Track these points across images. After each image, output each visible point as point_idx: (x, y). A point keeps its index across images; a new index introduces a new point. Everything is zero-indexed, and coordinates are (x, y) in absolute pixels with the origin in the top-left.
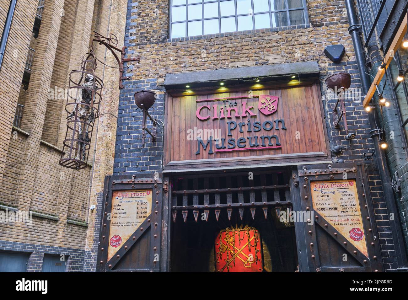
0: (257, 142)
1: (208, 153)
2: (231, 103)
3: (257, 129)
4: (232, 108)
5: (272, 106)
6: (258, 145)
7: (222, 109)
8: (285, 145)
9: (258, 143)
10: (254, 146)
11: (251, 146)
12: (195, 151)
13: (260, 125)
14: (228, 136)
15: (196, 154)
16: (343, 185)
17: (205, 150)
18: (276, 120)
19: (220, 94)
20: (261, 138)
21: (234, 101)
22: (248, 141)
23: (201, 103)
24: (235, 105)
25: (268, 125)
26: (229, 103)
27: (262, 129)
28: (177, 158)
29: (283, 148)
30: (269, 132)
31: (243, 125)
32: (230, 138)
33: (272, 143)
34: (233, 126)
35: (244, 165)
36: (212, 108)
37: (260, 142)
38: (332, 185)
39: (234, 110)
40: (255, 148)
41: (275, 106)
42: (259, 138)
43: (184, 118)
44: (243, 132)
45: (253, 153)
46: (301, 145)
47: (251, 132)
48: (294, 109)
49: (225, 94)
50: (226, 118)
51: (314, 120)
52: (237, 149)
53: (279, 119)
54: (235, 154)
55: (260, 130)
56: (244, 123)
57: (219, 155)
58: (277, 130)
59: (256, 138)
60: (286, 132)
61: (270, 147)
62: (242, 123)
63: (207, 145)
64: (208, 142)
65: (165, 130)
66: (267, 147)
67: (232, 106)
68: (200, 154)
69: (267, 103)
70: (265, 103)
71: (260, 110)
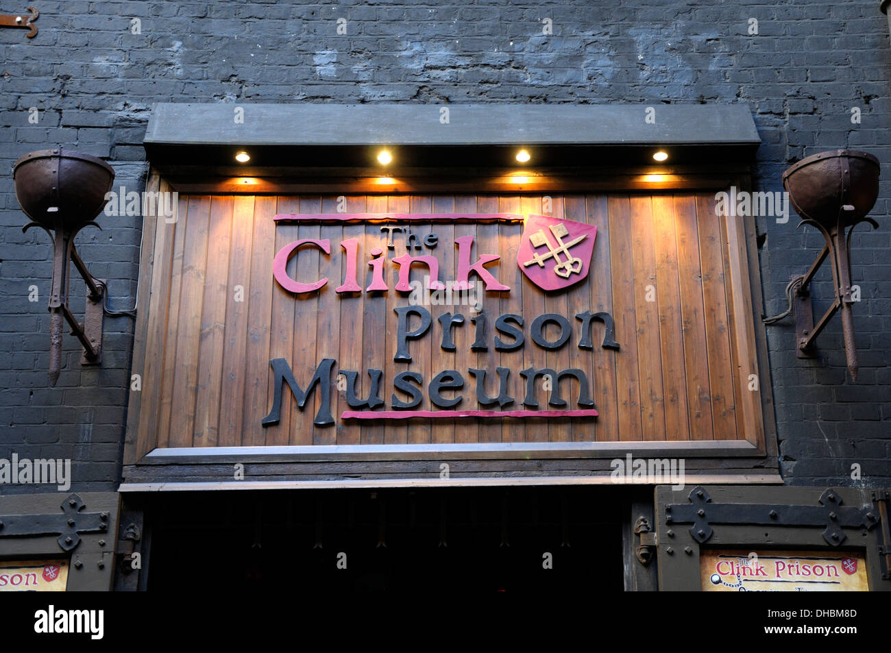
0: (505, 390)
1: (312, 423)
2: (412, 238)
3: (508, 342)
4: (416, 256)
5: (572, 260)
6: (511, 404)
7: (376, 257)
8: (613, 409)
9: (512, 396)
10: (495, 404)
11: (483, 406)
12: (261, 411)
13: (522, 326)
14: (397, 361)
15: (266, 426)
16: (819, 571)
17: (302, 409)
18: (586, 314)
19: (370, 199)
20: (523, 376)
21: (426, 231)
22: (472, 384)
23: (295, 229)
24: (428, 247)
25: (550, 329)
26: (408, 236)
27: (529, 343)
28: (185, 435)
29: (603, 418)
30: (552, 357)
31: (455, 325)
32: (404, 370)
33: (565, 397)
34: (417, 327)
36: (339, 250)
37: (519, 393)
38: (781, 567)
39: (425, 266)
40: (497, 412)
41: (583, 262)
42: (516, 376)
43: (224, 282)
44: (453, 350)
45: (487, 431)
46: (670, 413)
47: (486, 350)
49: (392, 198)
50: (392, 293)
51: (724, 324)
52: (427, 411)
53: (596, 311)
54: (419, 431)
56: (460, 316)
57: (356, 431)
58: (585, 352)
59: (506, 375)
60: (621, 361)
61: (553, 410)
62: (453, 314)
63: (312, 390)
64: (317, 382)
65: (137, 322)
66: (545, 410)
67: (418, 248)
68: (282, 424)
69: (554, 248)
70: (545, 245)
71: (526, 272)
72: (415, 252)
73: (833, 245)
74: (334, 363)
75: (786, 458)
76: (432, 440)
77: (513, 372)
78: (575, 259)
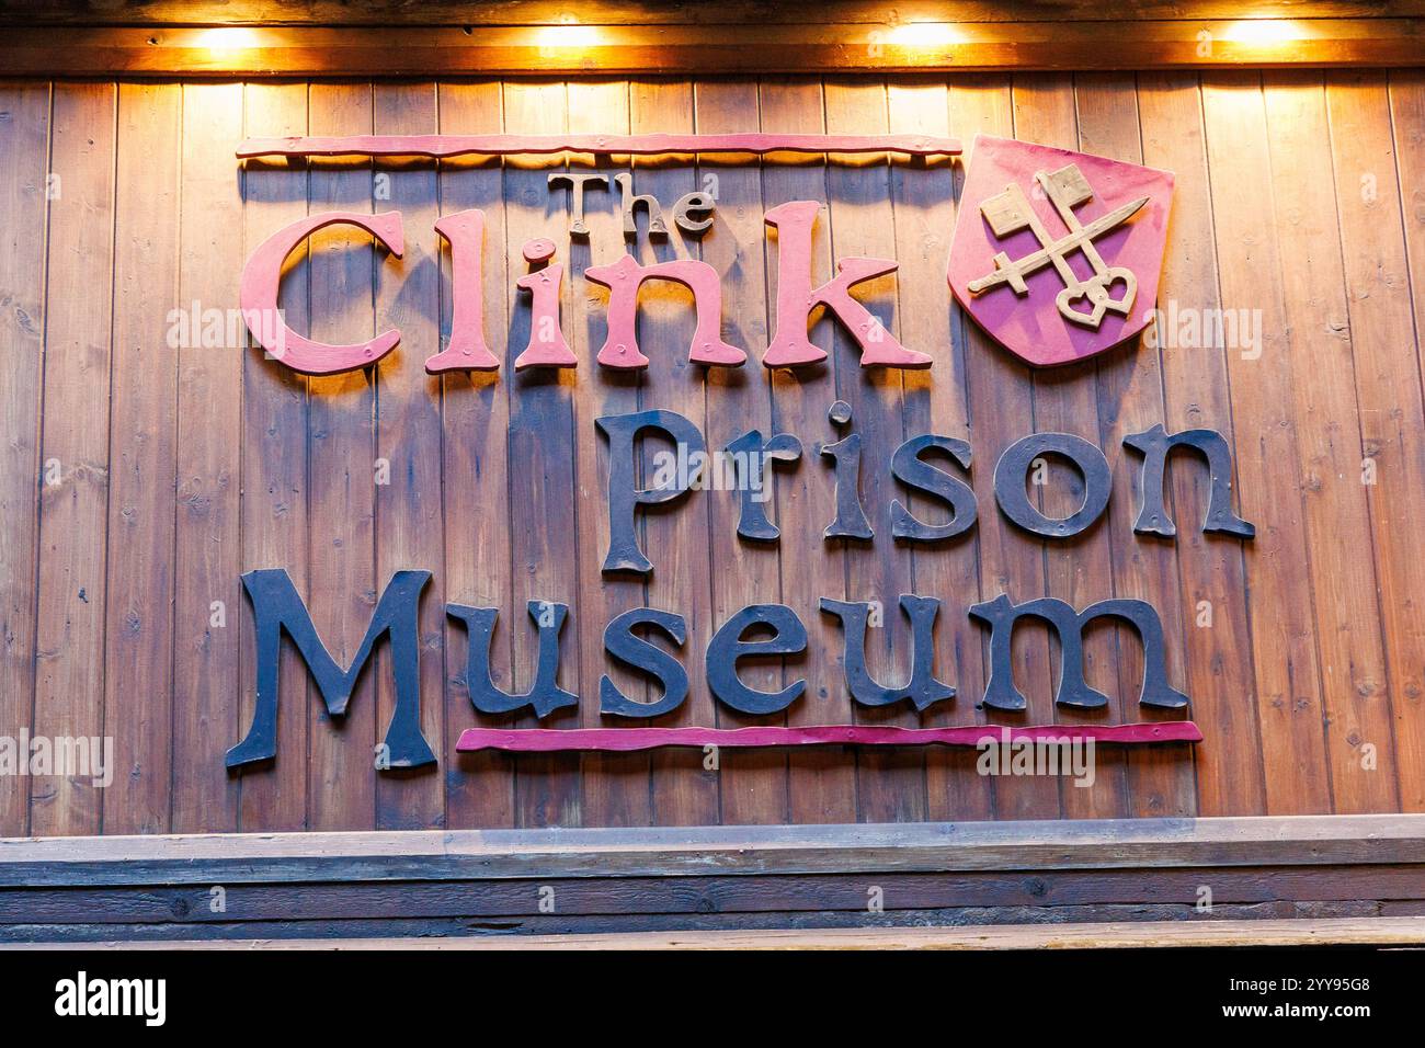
0: (926, 669)
1: (371, 767)
2: (641, 208)
3: (931, 523)
4: (654, 262)
5: (1106, 273)
6: (946, 706)
7: (537, 265)
8: (1242, 720)
9: (948, 681)
10: (901, 705)
11: (867, 711)
12: (219, 735)
13: (967, 473)
14: (611, 576)
15: (237, 773)
17: (339, 722)
18: (1153, 434)
19: (514, 91)
23: (297, 179)
24: (684, 232)
25: (1051, 478)
26: (629, 200)
27: (992, 525)
28: (7, 800)
29: (1213, 751)
30: (1061, 563)
32: (631, 604)
33: (1102, 684)
35: (786, 917)
36: (430, 244)
37: (968, 672)
39: (680, 289)
40: (908, 730)
41: (1141, 278)
42: (957, 623)
43: (98, 338)
44: (773, 545)
45: (881, 789)
48: (1334, 320)
50: (588, 373)
52: (702, 728)
53: (1180, 425)
54: (684, 788)
55: (968, 536)
57: (500, 790)
58: (1155, 549)
60: (1262, 573)
61: (1071, 723)
62: (768, 437)
63: (365, 668)
64: (381, 640)
66: (1046, 723)
67: (660, 239)
68: (283, 766)
69: (1055, 238)
70: (1027, 228)
72: (648, 252)
74: (428, 585)
76: (721, 814)
77: (947, 610)
78: (1116, 272)
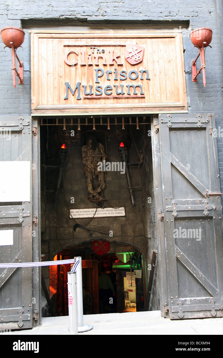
0: (122, 90)
1: (76, 99)
2: (98, 50)
3: (123, 78)
4: (99, 55)
6: (124, 94)
7: (90, 55)
8: (149, 95)
9: (124, 92)
10: (120, 94)
11: (117, 94)
12: (64, 96)
13: (126, 74)
14: (96, 83)
15: (65, 99)
17: (73, 95)
18: (141, 71)
20: (127, 87)
21: (102, 48)
22: (114, 89)
23: (69, 48)
24: (102, 53)
25: (133, 74)
27: (128, 78)
29: (146, 98)
30: (134, 82)
31: (110, 73)
32: (98, 85)
33: (137, 92)
34: (100, 74)
36: (80, 54)
37: (126, 91)
39: (102, 58)
40: (121, 96)
41: (141, 57)
42: (125, 87)
44: (109, 80)
45: (118, 101)
46: (162, 96)
47: (117, 80)
50: (94, 65)
52: (104, 95)
53: (144, 70)
54: (102, 101)
55: (126, 79)
56: (111, 71)
57: (87, 101)
58: (142, 80)
59: (122, 86)
60: (150, 82)
61: (134, 95)
62: (109, 71)
63: (75, 91)
64: (77, 88)
65: (31, 73)
66: (132, 95)
67: (100, 53)
68: (69, 99)
69: (134, 53)
70: (131, 52)
71: (127, 59)
73: (201, 52)
74: (80, 84)
75: (189, 107)
76: (105, 103)
77: (124, 86)
78: (139, 56)
